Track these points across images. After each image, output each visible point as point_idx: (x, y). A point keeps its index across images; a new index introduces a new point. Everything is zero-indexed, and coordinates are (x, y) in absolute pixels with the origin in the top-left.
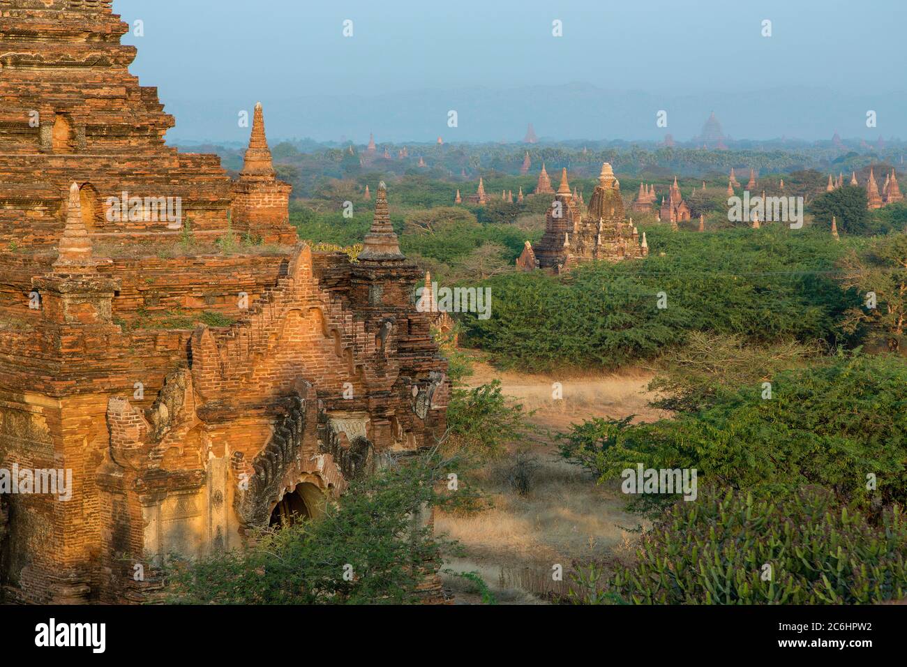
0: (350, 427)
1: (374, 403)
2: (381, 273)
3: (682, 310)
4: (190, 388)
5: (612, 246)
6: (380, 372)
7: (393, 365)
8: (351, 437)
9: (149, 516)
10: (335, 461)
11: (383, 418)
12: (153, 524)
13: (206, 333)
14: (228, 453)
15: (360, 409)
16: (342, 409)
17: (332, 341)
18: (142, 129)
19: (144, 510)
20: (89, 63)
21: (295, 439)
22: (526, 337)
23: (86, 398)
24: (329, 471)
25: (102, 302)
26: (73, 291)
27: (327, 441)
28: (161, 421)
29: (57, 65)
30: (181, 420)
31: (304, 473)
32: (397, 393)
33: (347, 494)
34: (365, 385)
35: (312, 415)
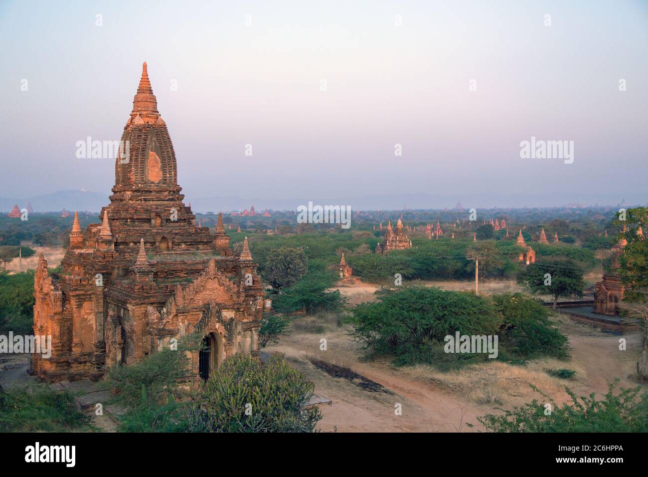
0: (228, 314)
1: (236, 307)
2: (244, 265)
3: (417, 264)
4: (174, 303)
5: (401, 245)
6: (238, 297)
7: (243, 295)
8: (228, 317)
9: (160, 343)
10: (222, 325)
11: (240, 311)
12: (161, 345)
13: (179, 286)
14: (186, 323)
15: (231, 309)
16: (225, 309)
17: (222, 287)
18: (185, 220)
19: (158, 341)
20: (169, 200)
21: (208, 318)
22: (371, 272)
23: (143, 306)
24: (220, 328)
25: (150, 276)
26: (139, 272)
27: (219, 319)
28: (164, 313)
29: (158, 200)
30: (171, 313)
31: (211, 329)
32: (245, 303)
33: (227, 335)
34: (234, 301)
35: (214, 311)
